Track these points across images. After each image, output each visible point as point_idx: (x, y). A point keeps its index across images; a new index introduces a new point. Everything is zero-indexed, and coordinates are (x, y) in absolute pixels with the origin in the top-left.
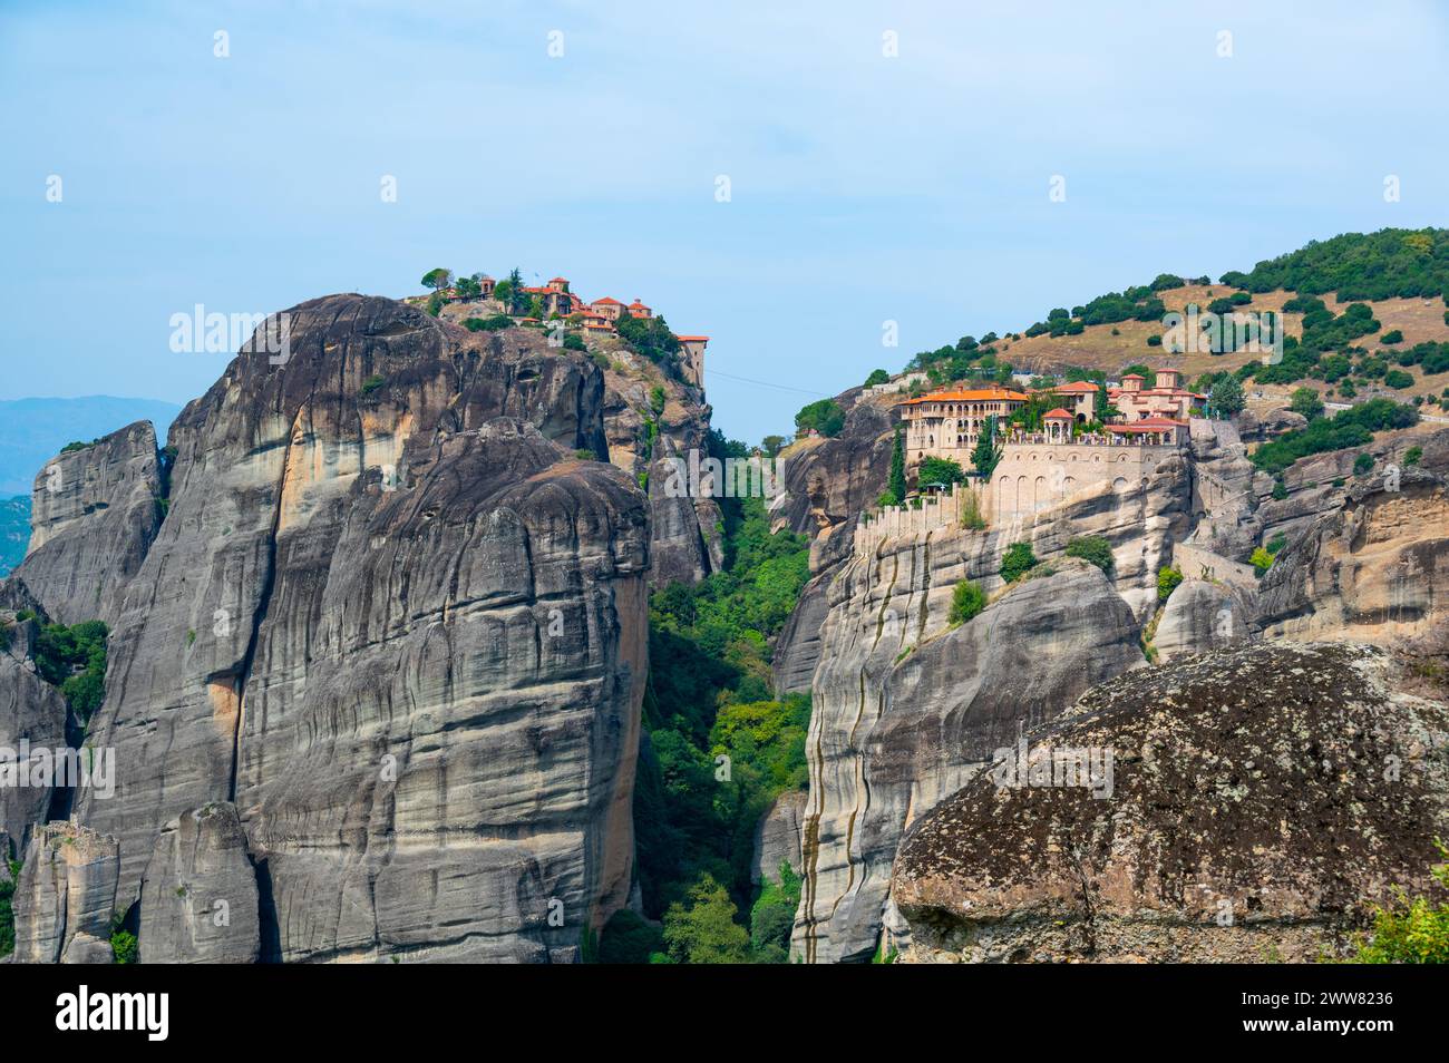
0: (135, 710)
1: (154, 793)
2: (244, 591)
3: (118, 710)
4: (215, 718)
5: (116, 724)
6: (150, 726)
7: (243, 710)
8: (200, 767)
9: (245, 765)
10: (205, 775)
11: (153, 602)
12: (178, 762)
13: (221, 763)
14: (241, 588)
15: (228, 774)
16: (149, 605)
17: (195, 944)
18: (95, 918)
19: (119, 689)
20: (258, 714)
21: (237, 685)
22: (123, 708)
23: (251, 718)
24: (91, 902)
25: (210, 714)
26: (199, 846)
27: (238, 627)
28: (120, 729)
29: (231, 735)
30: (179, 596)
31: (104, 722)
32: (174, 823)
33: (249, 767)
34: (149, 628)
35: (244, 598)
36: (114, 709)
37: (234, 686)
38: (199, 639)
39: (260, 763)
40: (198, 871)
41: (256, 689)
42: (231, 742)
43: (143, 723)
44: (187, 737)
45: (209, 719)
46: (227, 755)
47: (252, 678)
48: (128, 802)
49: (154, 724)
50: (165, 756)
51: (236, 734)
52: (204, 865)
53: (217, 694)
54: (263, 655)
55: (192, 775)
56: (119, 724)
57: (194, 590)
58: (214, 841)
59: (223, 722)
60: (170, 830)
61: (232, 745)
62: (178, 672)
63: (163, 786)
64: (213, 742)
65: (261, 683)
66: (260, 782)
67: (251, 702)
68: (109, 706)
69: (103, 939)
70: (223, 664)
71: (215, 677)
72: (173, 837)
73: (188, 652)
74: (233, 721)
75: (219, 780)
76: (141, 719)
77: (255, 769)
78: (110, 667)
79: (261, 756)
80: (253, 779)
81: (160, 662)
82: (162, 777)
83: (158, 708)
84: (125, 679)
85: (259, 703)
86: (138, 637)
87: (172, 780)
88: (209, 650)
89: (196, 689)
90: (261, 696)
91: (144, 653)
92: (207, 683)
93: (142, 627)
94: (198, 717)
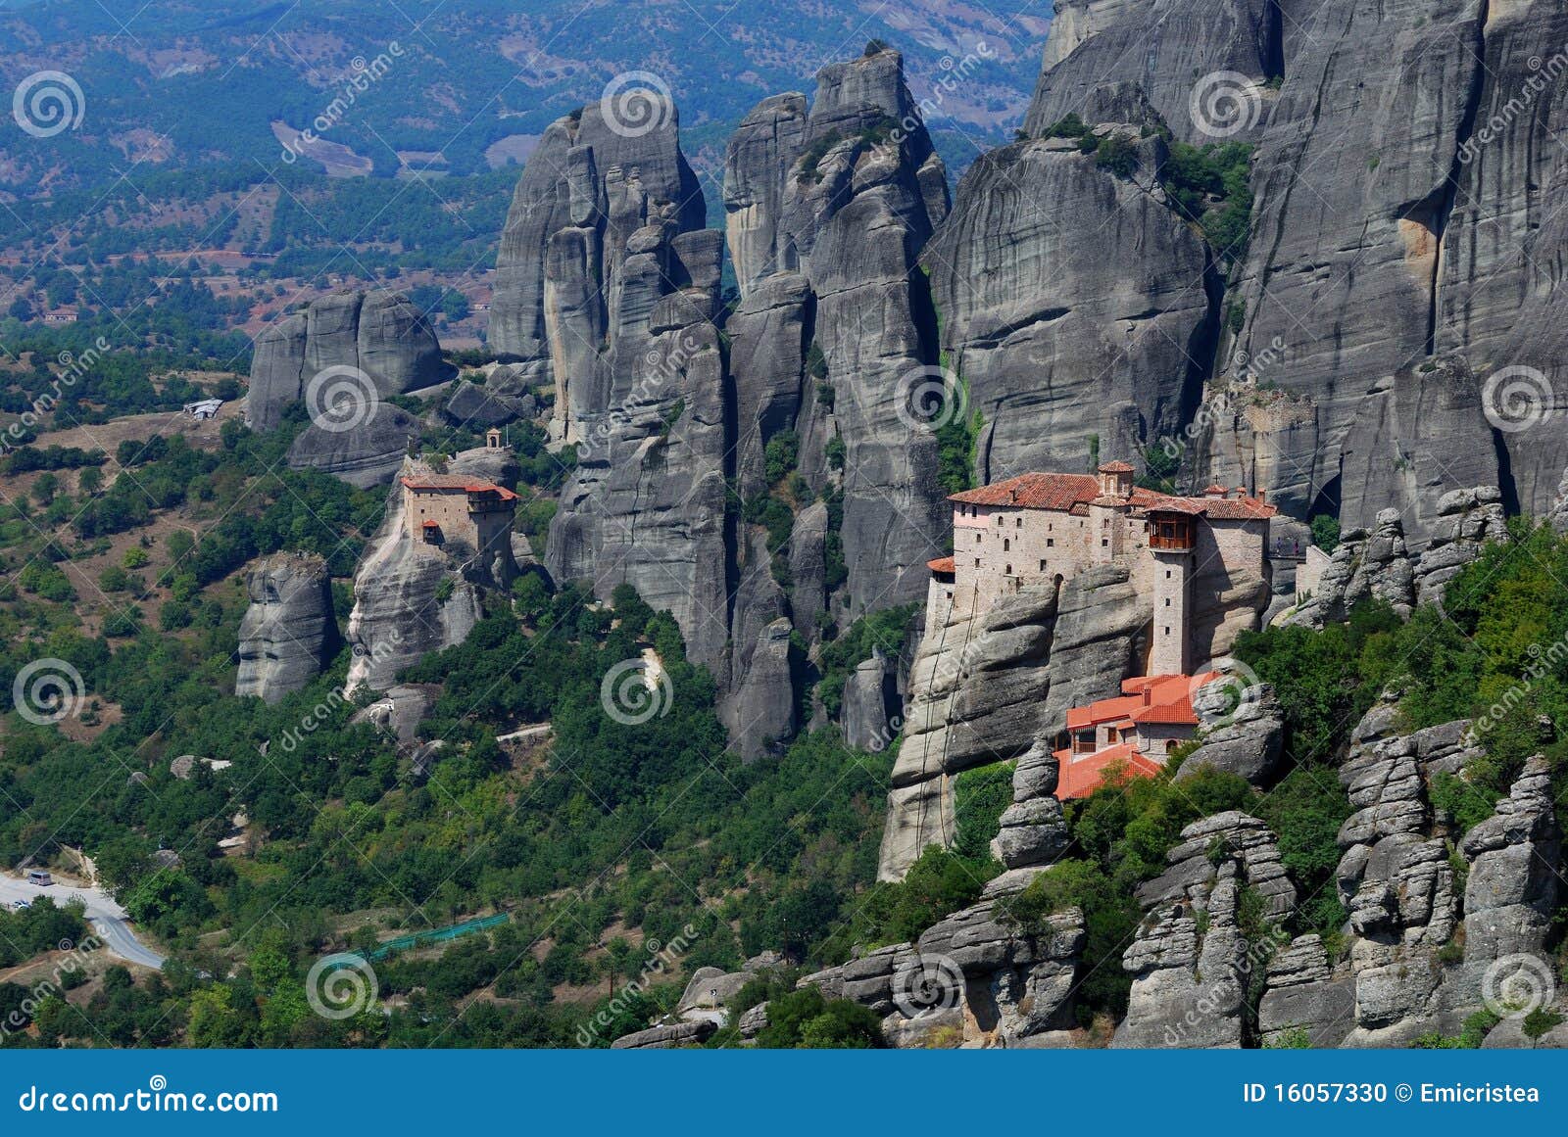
0: (1299, 253)
1: (1327, 355)
2: (1445, 99)
3: (1273, 253)
4: (1406, 261)
5: (1268, 272)
6: (1320, 271)
7: (1442, 252)
8: (1388, 323)
9: (1446, 321)
10: (1395, 333)
11: (1317, 111)
12: (1357, 318)
13: (1415, 317)
14: (1440, 97)
15: (1424, 332)
16: (1310, 118)
17: (1420, 522)
18: (1291, 494)
19: (1273, 225)
20: (1464, 256)
21: (1435, 217)
22: (1280, 249)
23: (1454, 261)
24: (1285, 476)
25: (1401, 255)
26: (1424, 406)
27: (1437, 147)
28: (1276, 276)
29: (1428, 283)
30: (1356, 105)
31: (1254, 268)
32: (1387, 381)
33: (1453, 323)
34: (1314, 146)
35: (1445, 110)
36: (1268, 250)
37: (1430, 219)
38: (1386, 162)
39: (1467, 319)
40: (1422, 436)
41: (1460, 226)
42: (1427, 292)
43: (1309, 269)
44: (1371, 284)
45: (1399, 262)
46: (1423, 309)
47: (1454, 211)
48: (1293, 367)
49: (1325, 269)
50: (1342, 308)
51: (1434, 281)
52: (1432, 429)
53: (1409, 231)
54: (1469, 181)
55: (1377, 333)
56: (1277, 270)
57: (1377, 99)
58: (1443, 400)
59: (1416, 268)
60: (1380, 390)
61: (1428, 296)
62: (1356, 201)
63: (1339, 347)
64: (1406, 291)
65: (1468, 217)
66: (1466, 343)
67: (1454, 242)
68: (1260, 248)
69: (1298, 520)
70: (1418, 192)
71: (1404, 210)
72: (1386, 398)
73: (1371, 179)
74: (1430, 267)
75: (1414, 340)
76: (1308, 263)
77: (1460, 325)
78: (1258, 199)
79: (1468, 308)
80: (1459, 338)
81: (1332, 190)
82: (1338, 336)
83: (1330, 250)
84: (1283, 213)
85: (1465, 242)
86: (1298, 160)
87: (1351, 339)
88: (1399, 174)
89: (1382, 224)
90: (1468, 234)
91: (1306, 179)
92: (1397, 216)
93: (1304, 145)
94: (1385, 260)
